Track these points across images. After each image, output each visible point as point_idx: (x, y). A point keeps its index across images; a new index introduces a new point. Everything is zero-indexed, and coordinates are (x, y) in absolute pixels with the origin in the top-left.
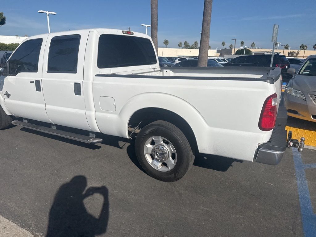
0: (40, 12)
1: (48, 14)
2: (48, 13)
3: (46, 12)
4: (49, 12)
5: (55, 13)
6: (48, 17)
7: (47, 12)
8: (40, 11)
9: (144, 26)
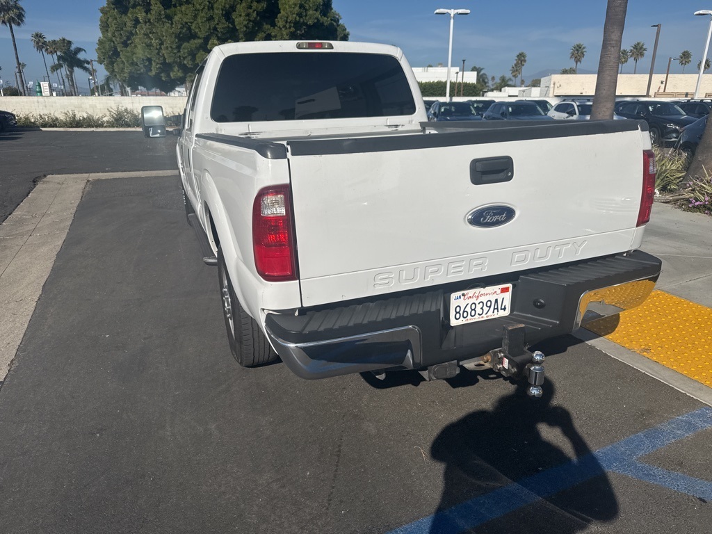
0: (437, 13)
1: (452, 15)
2: (452, 12)
3: (449, 11)
4: (456, 11)
5: (468, 11)
6: (452, 21)
7: (453, 10)
8: (437, 11)
9: (704, 14)
